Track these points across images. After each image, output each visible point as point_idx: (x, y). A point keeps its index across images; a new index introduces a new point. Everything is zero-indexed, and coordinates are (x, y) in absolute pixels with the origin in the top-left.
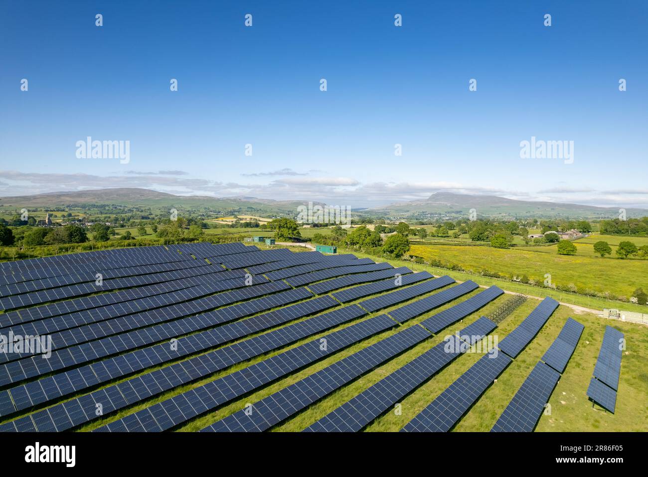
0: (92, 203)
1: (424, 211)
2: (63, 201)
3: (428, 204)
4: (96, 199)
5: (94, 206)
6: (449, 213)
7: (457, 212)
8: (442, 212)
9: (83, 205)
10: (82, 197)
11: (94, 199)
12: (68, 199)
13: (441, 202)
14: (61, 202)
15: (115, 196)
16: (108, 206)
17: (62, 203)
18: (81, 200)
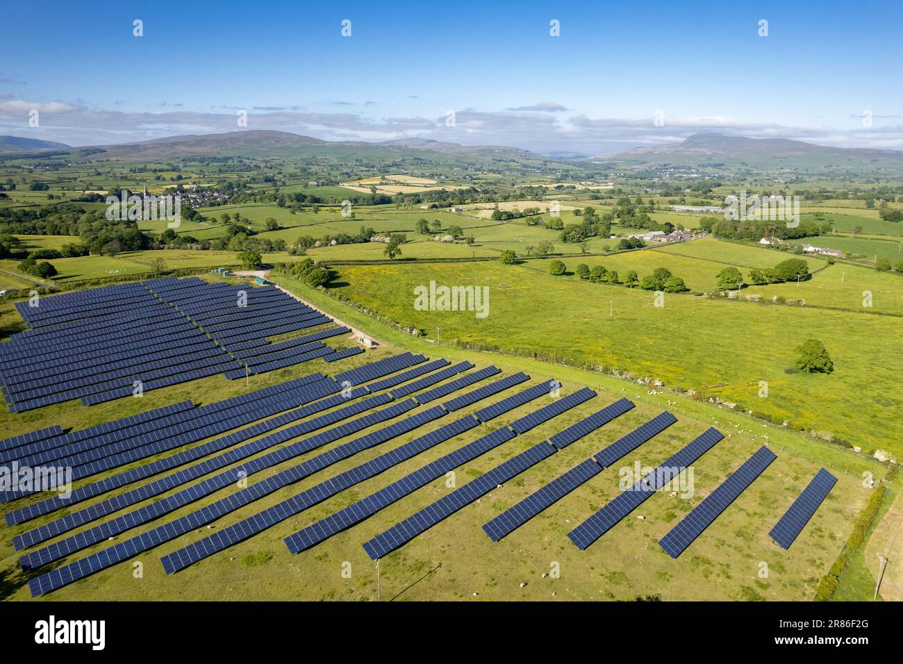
0: (212, 155)
1: (667, 162)
2: (178, 153)
3: (676, 152)
4: (219, 148)
5: (215, 159)
6: (703, 166)
7: (716, 166)
8: (692, 166)
9: (201, 158)
10: (201, 146)
11: (216, 148)
12: (184, 148)
13: (697, 149)
14: (176, 153)
15: (242, 143)
16: (232, 158)
17: (177, 155)
18: (200, 150)
